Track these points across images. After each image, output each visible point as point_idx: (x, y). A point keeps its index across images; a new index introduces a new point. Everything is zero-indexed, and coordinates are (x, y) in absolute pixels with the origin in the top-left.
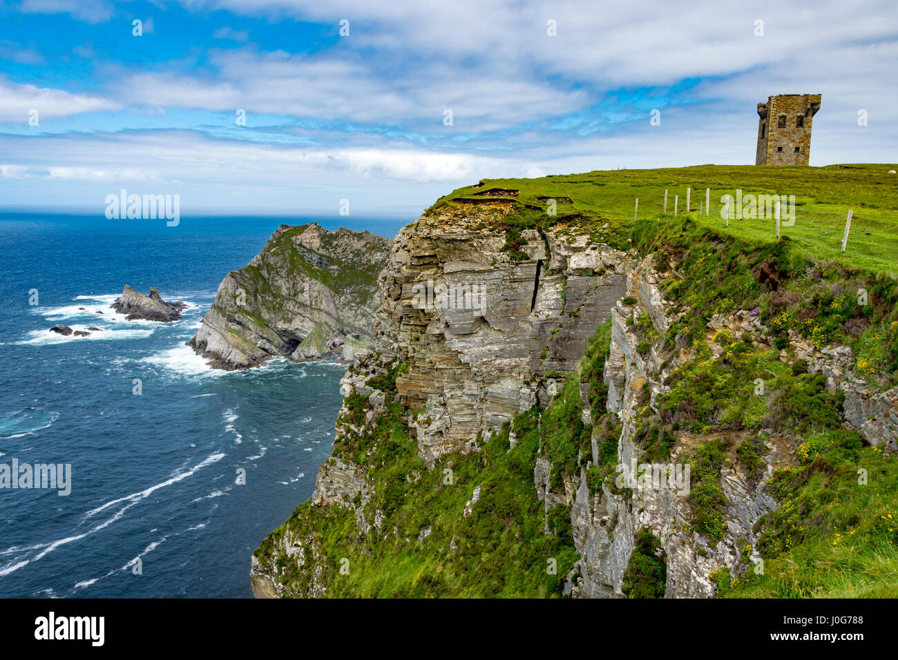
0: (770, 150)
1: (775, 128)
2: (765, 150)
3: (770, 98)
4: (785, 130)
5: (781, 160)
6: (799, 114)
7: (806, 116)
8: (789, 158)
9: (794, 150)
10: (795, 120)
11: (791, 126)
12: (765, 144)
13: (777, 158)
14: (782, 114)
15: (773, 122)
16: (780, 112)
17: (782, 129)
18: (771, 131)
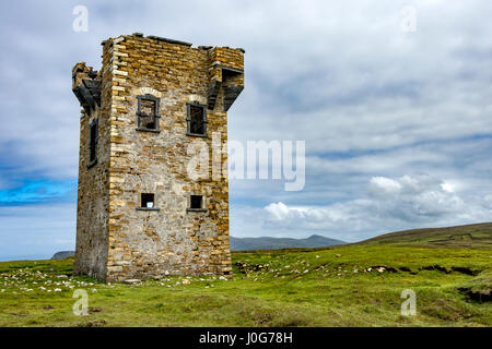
0: (118, 204)
1: (129, 131)
2: (100, 202)
3: (108, 45)
4: (158, 140)
5: (152, 234)
6: (192, 98)
7: (211, 106)
8: (174, 230)
9: (186, 204)
10: (182, 114)
11: (173, 130)
12: (100, 184)
13: (140, 228)
14: (145, 90)
15: (120, 112)
16: (139, 85)
17: (150, 137)
18: (119, 140)
